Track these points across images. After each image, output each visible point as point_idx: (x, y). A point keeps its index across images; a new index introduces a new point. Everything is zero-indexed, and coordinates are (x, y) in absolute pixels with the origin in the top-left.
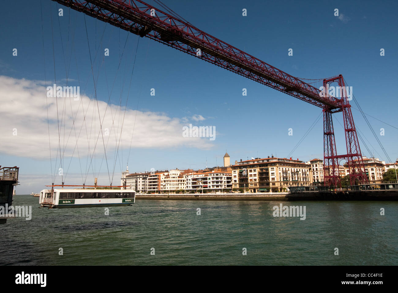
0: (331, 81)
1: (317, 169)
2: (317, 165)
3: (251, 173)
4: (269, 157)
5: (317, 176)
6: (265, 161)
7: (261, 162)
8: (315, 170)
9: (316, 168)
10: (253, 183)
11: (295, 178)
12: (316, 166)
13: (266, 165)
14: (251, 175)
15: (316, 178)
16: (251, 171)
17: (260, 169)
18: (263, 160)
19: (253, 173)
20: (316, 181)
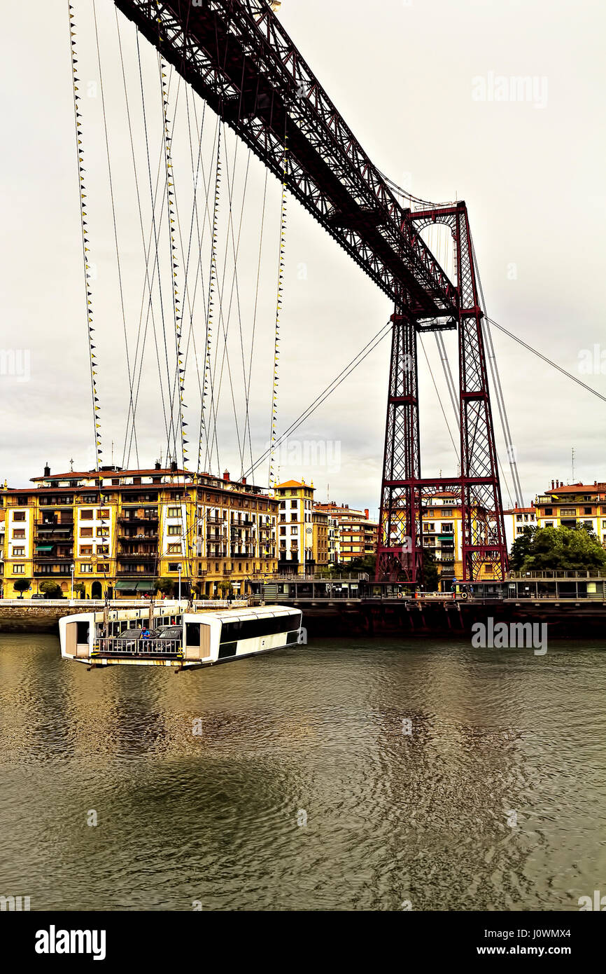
0: (428, 217)
1: (294, 516)
2: (299, 502)
3: (86, 523)
4: (158, 466)
5: (294, 542)
6: (147, 480)
7: (129, 481)
8: (288, 519)
9: (294, 511)
10: (94, 559)
11: (240, 548)
12: (294, 505)
13: (152, 494)
14: (87, 532)
15: (289, 545)
16: (87, 515)
17: (125, 509)
18: (137, 476)
19: (94, 523)
20: (289, 557)
